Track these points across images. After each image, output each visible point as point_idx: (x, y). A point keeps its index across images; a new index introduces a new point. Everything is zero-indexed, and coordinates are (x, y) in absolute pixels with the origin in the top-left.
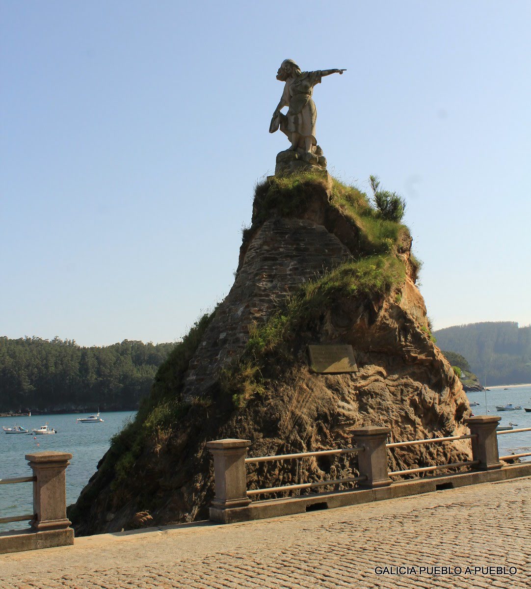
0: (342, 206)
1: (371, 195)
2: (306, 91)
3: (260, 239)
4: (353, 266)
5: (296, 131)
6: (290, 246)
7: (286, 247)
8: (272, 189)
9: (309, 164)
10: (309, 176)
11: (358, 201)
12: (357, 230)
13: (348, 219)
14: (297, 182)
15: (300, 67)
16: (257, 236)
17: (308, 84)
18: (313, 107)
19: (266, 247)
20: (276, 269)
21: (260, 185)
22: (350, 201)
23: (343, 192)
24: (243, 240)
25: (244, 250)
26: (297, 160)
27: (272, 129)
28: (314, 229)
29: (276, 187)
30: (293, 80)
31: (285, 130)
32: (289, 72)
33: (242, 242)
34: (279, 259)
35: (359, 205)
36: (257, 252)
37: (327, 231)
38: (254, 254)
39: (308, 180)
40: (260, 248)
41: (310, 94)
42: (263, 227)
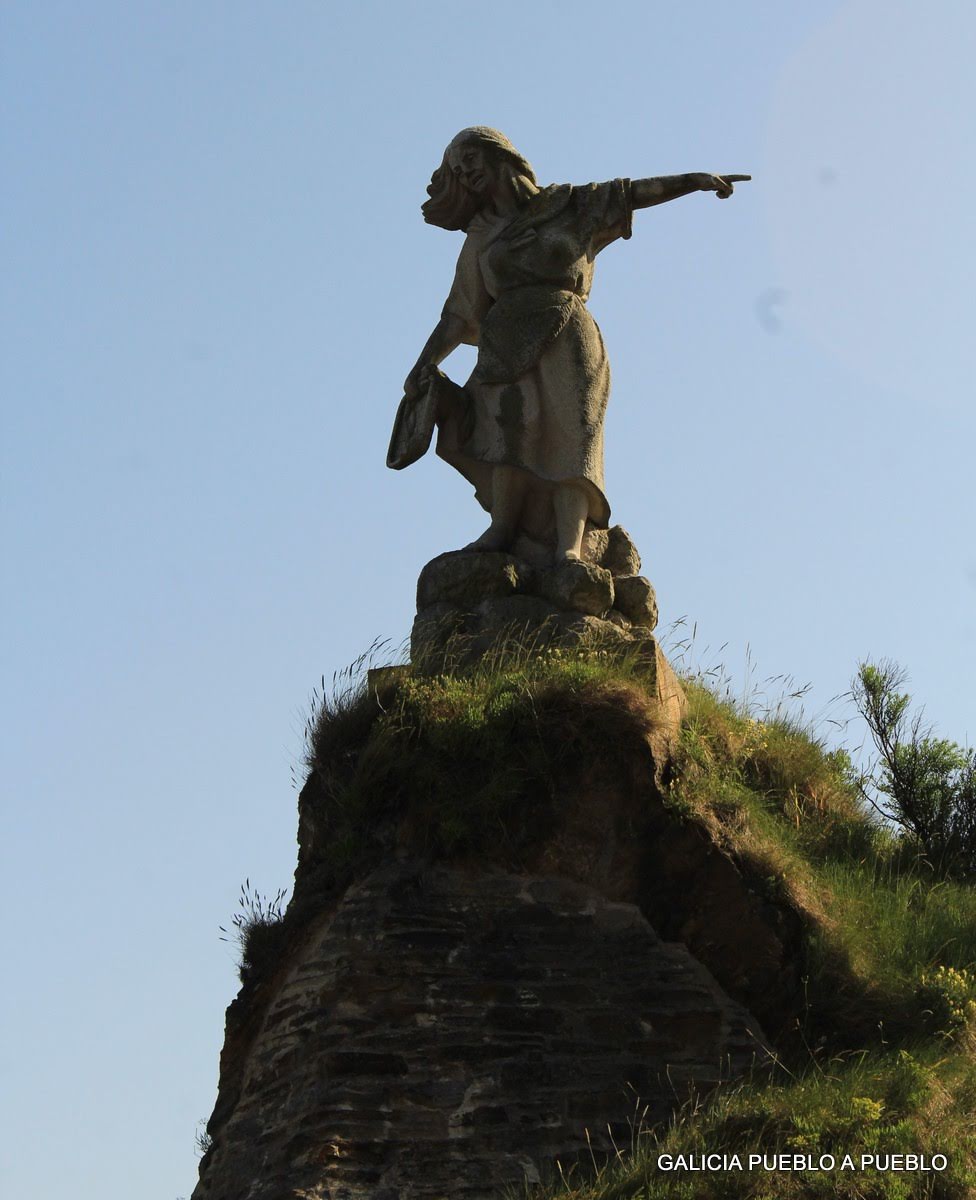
0: (725, 810)
1: (867, 758)
2: (561, 276)
3: (323, 966)
4: (769, 1103)
5: (512, 460)
6: (469, 1004)
7: (448, 1008)
8: (388, 725)
9: (572, 613)
10: (563, 665)
11: (804, 789)
12: (800, 924)
13: (754, 873)
14: (506, 695)
15: (531, 166)
16: (313, 952)
17: (572, 244)
18: (593, 348)
19: (349, 1008)
20: (395, 1117)
21: (333, 709)
22: (765, 788)
23: (735, 745)
24: (244, 975)
25: (242, 1019)
26: (514, 591)
27: (403, 453)
28: (589, 919)
29: (407, 719)
30: (500, 225)
31: (458, 455)
32: (479, 187)
33: (240, 986)
34: (412, 1067)
35: (810, 810)
36: (305, 1033)
37: (650, 930)
38: (293, 1041)
39: (559, 687)
40: (322, 1012)
41: (578, 290)
42: (340, 907)
